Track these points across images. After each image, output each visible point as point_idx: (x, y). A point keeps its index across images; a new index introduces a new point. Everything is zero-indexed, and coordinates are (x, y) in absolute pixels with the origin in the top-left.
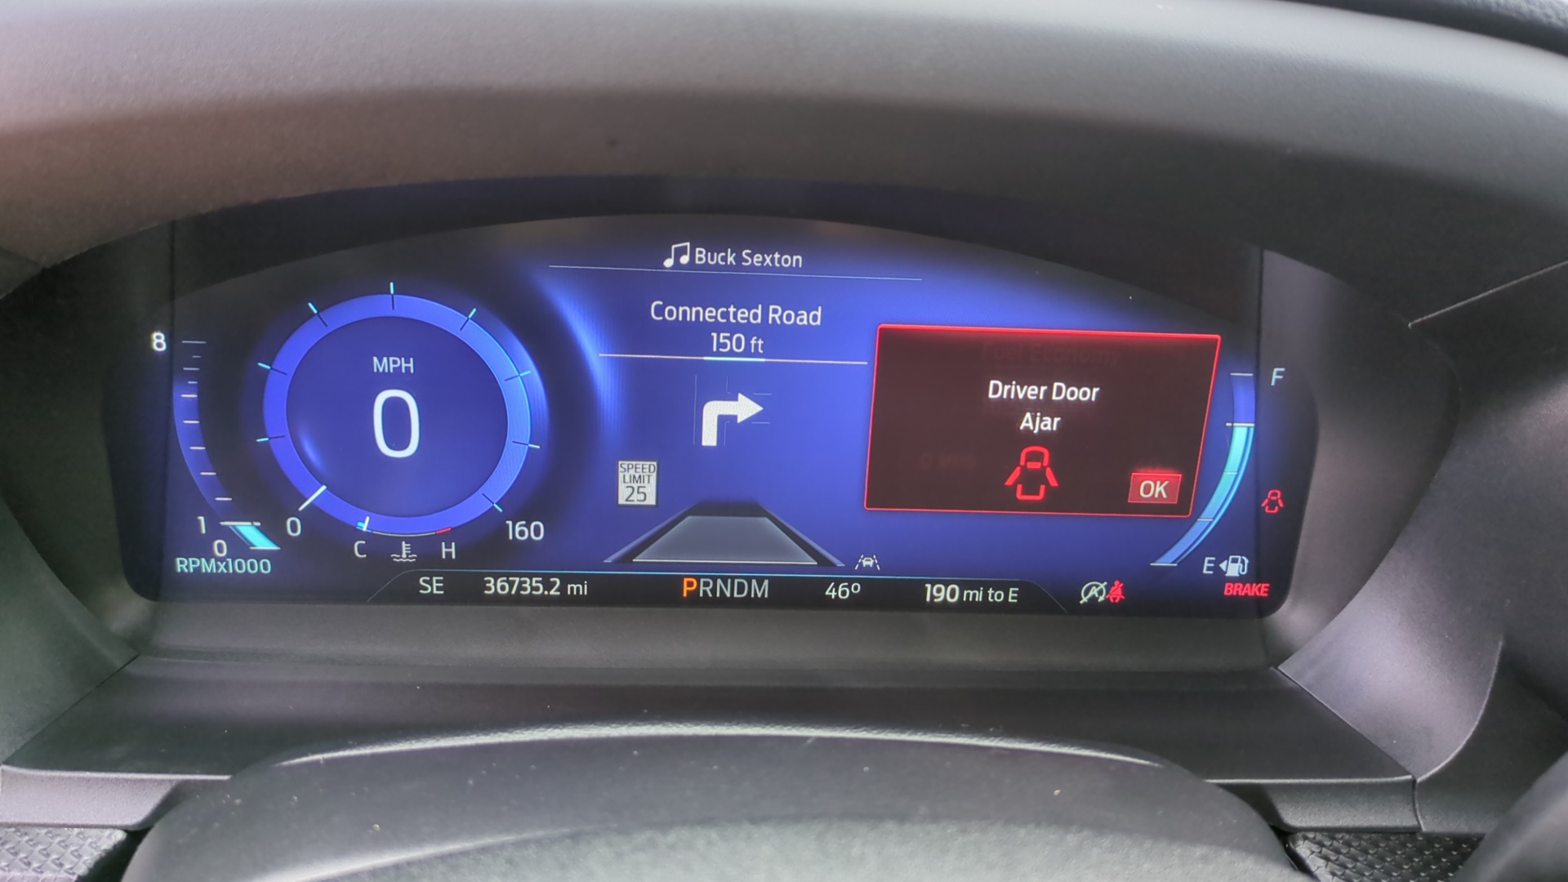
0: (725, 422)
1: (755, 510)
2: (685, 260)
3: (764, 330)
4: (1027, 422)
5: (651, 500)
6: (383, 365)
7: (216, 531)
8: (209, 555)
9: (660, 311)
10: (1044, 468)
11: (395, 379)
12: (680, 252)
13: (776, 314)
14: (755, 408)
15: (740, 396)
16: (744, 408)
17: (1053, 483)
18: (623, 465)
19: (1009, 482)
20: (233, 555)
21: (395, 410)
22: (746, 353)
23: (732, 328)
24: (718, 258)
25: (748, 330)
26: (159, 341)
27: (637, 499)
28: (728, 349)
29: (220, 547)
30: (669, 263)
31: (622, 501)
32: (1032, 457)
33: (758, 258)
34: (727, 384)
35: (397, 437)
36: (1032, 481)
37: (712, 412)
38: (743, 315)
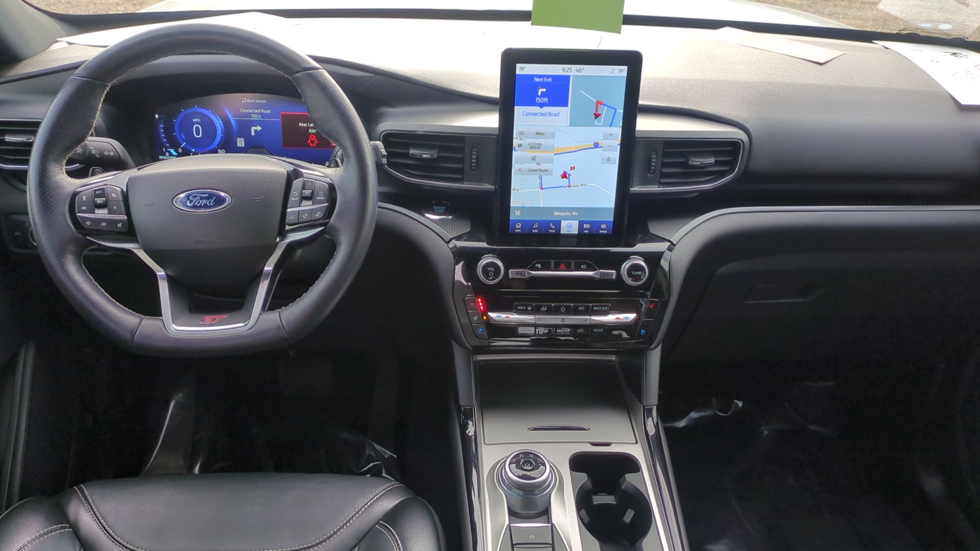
0: (256, 131)
1: (263, 148)
2: (246, 101)
3: (261, 114)
4: (310, 131)
5: (244, 146)
6: (195, 120)
7: (167, 151)
8: (165, 156)
9: (242, 110)
10: (314, 140)
11: (197, 123)
12: (245, 100)
13: (263, 111)
14: (261, 128)
15: (258, 126)
16: (259, 128)
17: (317, 142)
18: (238, 139)
19: (309, 142)
20: (169, 156)
21: (197, 129)
22: (258, 118)
23: (256, 113)
24: (251, 101)
25: (258, 114)
26: (157, 116)
27: (241, 146)
28: (255, 117)
29: (167, 154)
30: (243, 102)
31: (238, 146)
32: (312, 137)
33: (258, 101)
34: (255, 123)
35: (198, 134)
36: (313, 142)
37: (253, 129)
38: (258, 111)
